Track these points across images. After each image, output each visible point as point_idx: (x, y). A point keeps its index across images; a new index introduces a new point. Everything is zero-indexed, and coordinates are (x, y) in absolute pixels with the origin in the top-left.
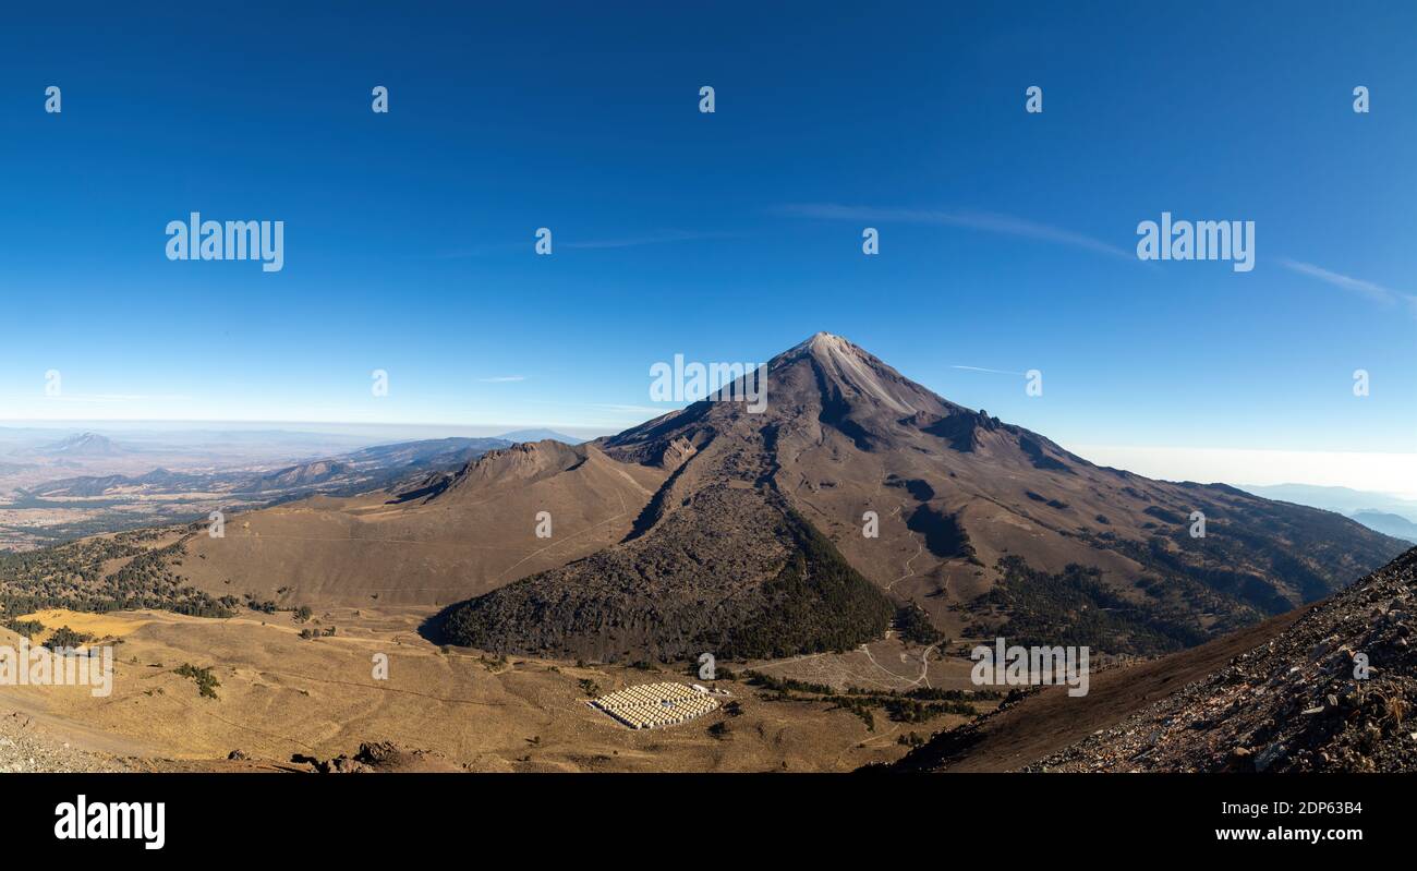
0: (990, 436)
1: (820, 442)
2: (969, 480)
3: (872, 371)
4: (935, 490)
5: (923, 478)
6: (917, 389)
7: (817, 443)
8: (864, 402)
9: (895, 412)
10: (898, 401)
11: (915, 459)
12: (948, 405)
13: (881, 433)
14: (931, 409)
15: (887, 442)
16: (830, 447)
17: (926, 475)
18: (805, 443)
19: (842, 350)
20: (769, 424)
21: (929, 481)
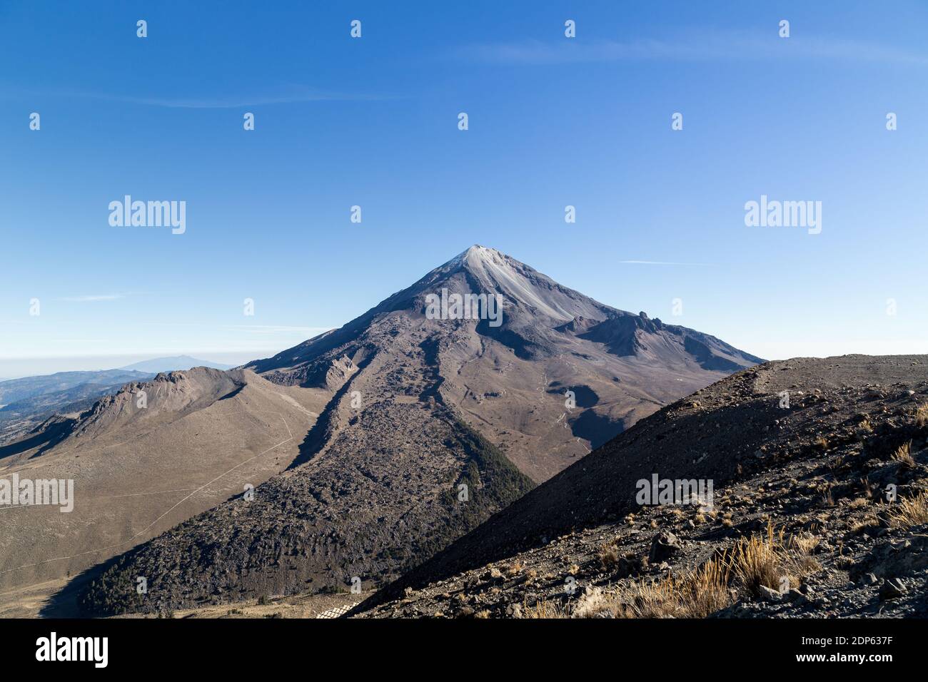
0: (652, 338)
1: (481, 353)
2: (634, 384)
3: (526, 281)
4: (599, 396)
5: (586, 384)
6: (573, 295)
7: (477, 354)
8: (521, 311)
9: (552, 320)
10: (555, 308)
11: (576, 364)
12: (604, 309)
13: (540, 341)
14: (588, 314)
15: (547, 350)
16: (490, 358)
17: (589, 380)
18: (466, 355)
19: (495, 261)
20: (429, 339)
21: (592, 387)
